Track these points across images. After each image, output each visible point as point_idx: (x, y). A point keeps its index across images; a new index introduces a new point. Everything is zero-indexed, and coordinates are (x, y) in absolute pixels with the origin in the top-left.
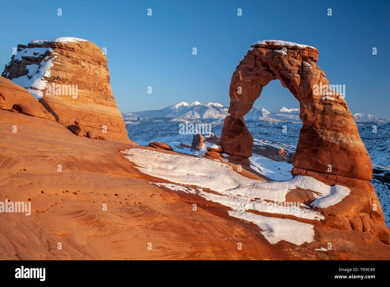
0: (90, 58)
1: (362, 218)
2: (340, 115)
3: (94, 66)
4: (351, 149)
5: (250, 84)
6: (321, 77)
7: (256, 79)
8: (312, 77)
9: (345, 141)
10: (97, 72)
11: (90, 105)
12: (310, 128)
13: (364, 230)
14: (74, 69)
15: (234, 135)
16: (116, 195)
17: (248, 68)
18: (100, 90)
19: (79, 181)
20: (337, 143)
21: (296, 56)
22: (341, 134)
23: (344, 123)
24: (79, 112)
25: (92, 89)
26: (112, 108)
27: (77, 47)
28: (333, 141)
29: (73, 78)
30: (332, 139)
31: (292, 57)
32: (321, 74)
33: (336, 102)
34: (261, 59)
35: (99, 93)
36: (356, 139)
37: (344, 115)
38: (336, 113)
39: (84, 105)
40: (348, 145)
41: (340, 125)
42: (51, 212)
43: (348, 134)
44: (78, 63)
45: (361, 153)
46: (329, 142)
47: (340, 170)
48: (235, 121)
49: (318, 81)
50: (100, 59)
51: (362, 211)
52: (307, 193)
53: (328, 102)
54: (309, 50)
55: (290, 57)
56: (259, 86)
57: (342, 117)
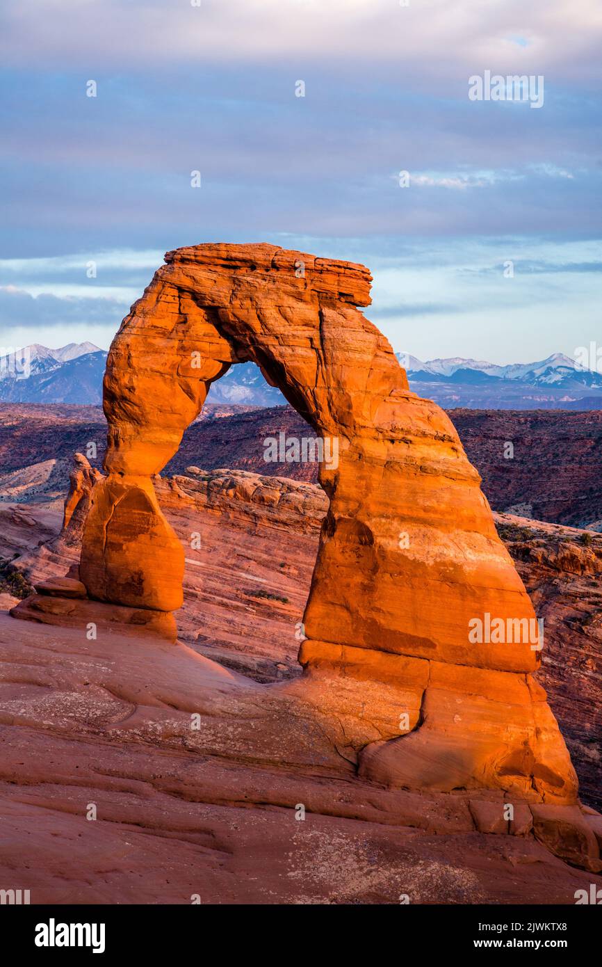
1: (507, 792)
2: (435, 473)
5: (165, 380)
6: (376, 356)
8: (348, 359)
12: (349, 515)
13: (511, 830)
15: (122, 542)
17: (155, 327)
20: (431, 562)
21: (300, 293)
22: (441, 533)
23: (447, 496)
28: (418, 556)
30: (414, 552)
31: (285, 292)
32: (378, 346)
33: (424, 435)
34: (196, 300)
36: (487, 547)
37: (447, 473)
38: (424, 470)
40: (461, 567)
41: (435, 505)
43: (461, 532)
45: (501, 590)
46: (406, 558)
47: (439, 643)
48: (123, 497)
49: (368, 371)
51: (506, 771)
52: (342, 720)
53: (401, 435)
54: (339, 274)
55: (282, 295)
57: (443, 480)
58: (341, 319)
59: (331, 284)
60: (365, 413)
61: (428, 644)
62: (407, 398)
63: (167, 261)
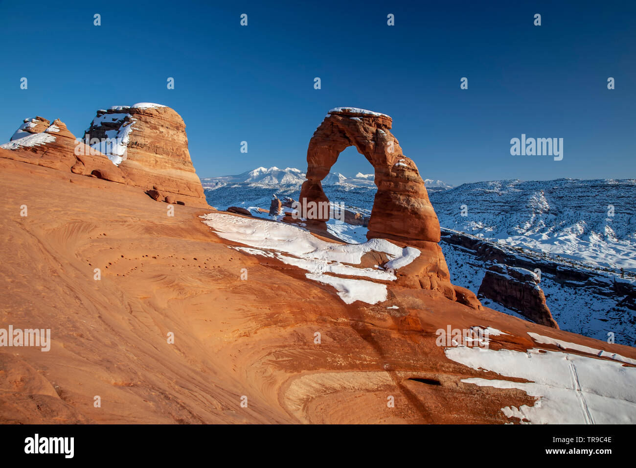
0: (168, 123)
1: (430, 277)
2: (411, 180)
3: (172, 131)
4: (421, 213)
5: (327, 150)
6: (394, 144)
7: (333, 145)
8: (386, 144)
9: (416, 206)
10: (175, 137)
11: (168, 170)
12: (384, 193)
13: (432, 288)
14: (153, 134)
16: (195, 259)
17: (325, 134)
18: (178, 155)
19: (159, 245)
20: (409, 207)
21: (371, 124)
22: (413, 199)
23: (415, 188)
24: (158, 177)
25: (171, 154)
26: (190, 173)
27: (155, 113)
28: (405, 206)
29: (151, 143)
30: (404, 204)
31: (366, 124)
32: (394, 141)
33: (408, 168)
34: (338, 126)
35: (177, 158)
36: (427, 204)
37: (415, 181)
38: (408, 180)
39: (163, 170)
40: (419, 209)
41: (411, 190)
42: (131, 276)
43: (419, 199)
44: (156, 128)
45: (431, 217)
46: (402, 206)
47: (411, 233)
48: (312, 187)
50: (178, 125)
51: (430, 271)
52: (381, 255)
53: (401, 168)
54: (383, 118)
56: (336, 152)
57: (414, 183)
58: (383, 132)
60: (390, 161)
61: (408, 233)
63: (330, 114)
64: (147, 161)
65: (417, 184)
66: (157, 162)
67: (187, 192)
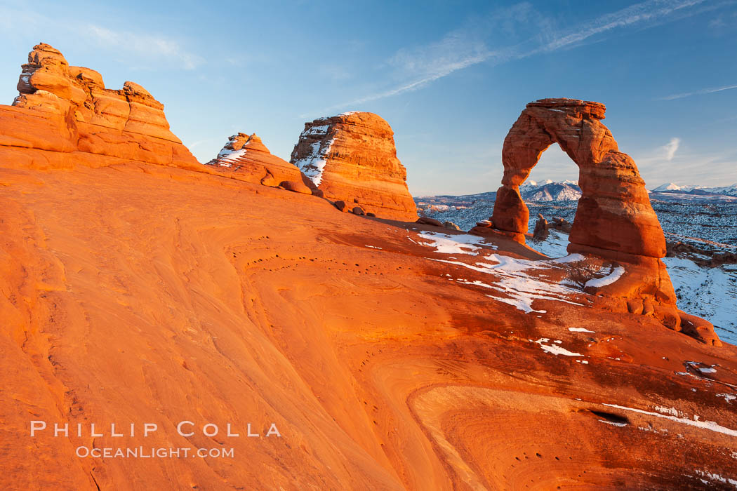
0: (372, 131)
1: (644, 300)
2: (624, 181)
3: (377, 139)
4: (636, 222)
5: (523, 150)
6: (604, 137)
7: (531, 143)
8: (592, 138)
9: (629, 212)
10: (380, 146)
11: (372, 182)
12: (590, 198)
13: (644, 312)
14: (355, 144)
15: (507, 209)
16: (357, 265)
17: (521, 131)
18: (383, 166)
20: (619, 214)
21: (575, 114)
22: (625, 204)
23: (629, 190)
24: (361, 190)
25: (375, 164)
26: (397, 185)
27: (358, 120)
28: (614, 212)
29: (353, 154)
30: (613, 210)
32: (605, 133)
33: (621, 166)
34: (536, 120)
35: (382, 168)
36: (646, 210)
37: (630, 181)
38: (620, 179)
39: (366, 182)
40: (633, 216)
41: (624, 193)
43: (634, 203)
44: (358, 137)
45: (649, 225)
46: (610, 213)
48: (507, 193)
49: (600, 142)
50: (384, 132)
51: (644, 292)
53: (612, 167)
54: (591, 107)
55: (568, 115)
56: (534, 151)
57: (628, 184)
58: (591, 124)
59: (588, 110)
60: (597, 158)
61: (618, 245)
62: (616, 153)
63: (527, 107)
64: (348, 173)
65: (633, 185)
66: (359, 173)
67: (392, 205)
